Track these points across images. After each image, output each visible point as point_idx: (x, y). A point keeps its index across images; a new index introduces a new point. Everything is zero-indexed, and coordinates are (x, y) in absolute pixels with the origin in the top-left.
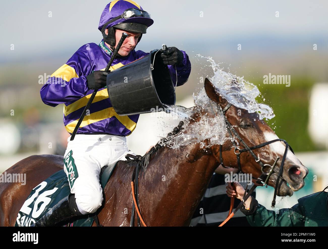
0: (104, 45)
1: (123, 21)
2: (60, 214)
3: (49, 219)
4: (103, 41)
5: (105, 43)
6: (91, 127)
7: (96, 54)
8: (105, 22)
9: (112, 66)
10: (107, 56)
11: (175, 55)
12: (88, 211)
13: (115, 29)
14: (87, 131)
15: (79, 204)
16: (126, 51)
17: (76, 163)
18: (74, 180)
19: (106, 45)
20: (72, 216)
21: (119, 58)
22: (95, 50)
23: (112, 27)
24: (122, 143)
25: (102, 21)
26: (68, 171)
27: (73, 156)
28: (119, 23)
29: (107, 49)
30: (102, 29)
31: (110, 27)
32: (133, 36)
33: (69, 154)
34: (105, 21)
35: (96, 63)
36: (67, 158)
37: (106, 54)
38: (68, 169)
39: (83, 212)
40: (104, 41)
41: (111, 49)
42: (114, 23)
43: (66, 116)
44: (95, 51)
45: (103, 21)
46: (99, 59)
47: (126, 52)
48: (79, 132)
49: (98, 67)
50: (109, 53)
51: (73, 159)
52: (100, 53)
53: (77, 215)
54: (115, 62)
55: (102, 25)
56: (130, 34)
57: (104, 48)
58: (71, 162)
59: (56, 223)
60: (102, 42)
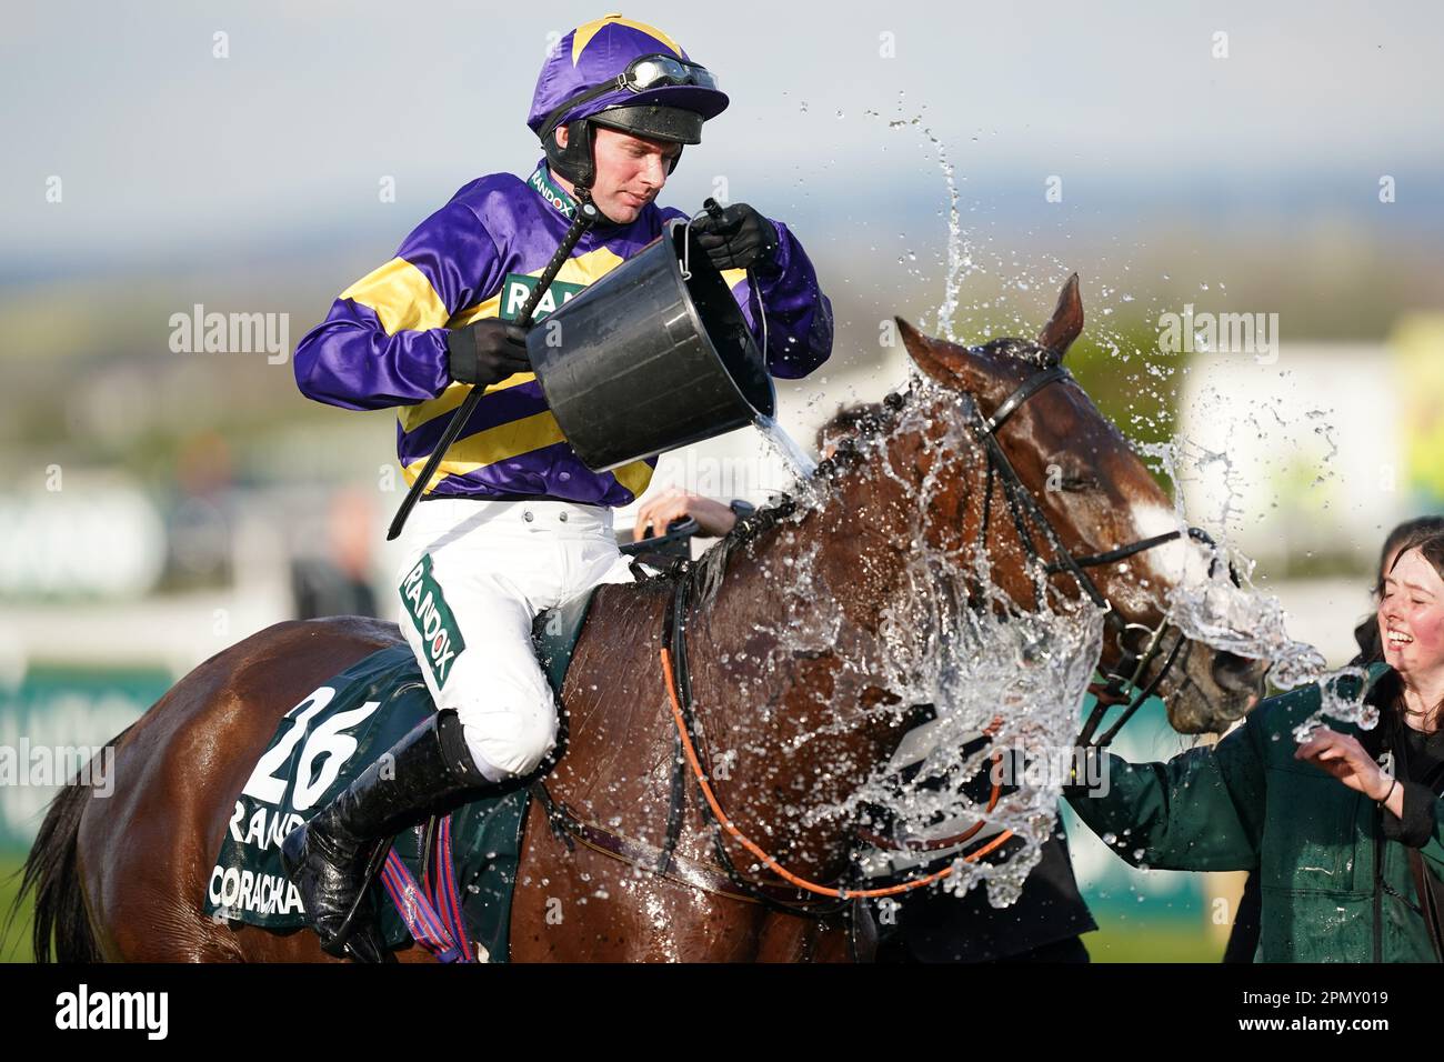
0: (550, 182)
1: (625, 98)
2: (405, 784)
3: (362, 804)
4: (544, 168)
5: (553, 173)
6: (499, 471)
7: (519, 212)
8: (556, 103)
9: (574, 256)
10: (558, 220)
11: (750, 232)
12: (511, 768)
13: (594, 126)
14: (482, 487)
15: (480, 745)
16: (633, 206)
17: (448, 598)
18: (450, 662)
19: (555, 182)
20: (450, 788)
21: (603, 231)
22: (517, 198)
23: (584, 119)
24: (601, 530)
25: (544, 97)
26: (421, 630)
27: (436, 575)
28: (610, 107)
29: (559, 196)
30: (545, 127)
31: (575, 117)
32: (656, 153)
33: (421, 568)
34: (557, 97)
35: (519, 248)
36: (414, 584)
37: (553, 214)
38: (419, 624)
39: (491, 773)
40: (548, 168)
41: (577, 198)
42: (590, 107)
43: (407, 432)
44: (517, 203)
45: (549, 96)
46: (529, 233)
47: (629, 208)
48: (455, 492)
49: (528, 259)
50: (566, 210)
51: (439, 586)
52: (533, 209)
53: (469, 784)
54: (586, 242)
55: (541, 110)
56: (648, 144)
57: (546, 192)
58: (430, 595)
59: (386, 818)
60: (539, 172)
